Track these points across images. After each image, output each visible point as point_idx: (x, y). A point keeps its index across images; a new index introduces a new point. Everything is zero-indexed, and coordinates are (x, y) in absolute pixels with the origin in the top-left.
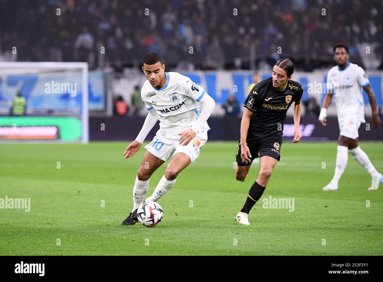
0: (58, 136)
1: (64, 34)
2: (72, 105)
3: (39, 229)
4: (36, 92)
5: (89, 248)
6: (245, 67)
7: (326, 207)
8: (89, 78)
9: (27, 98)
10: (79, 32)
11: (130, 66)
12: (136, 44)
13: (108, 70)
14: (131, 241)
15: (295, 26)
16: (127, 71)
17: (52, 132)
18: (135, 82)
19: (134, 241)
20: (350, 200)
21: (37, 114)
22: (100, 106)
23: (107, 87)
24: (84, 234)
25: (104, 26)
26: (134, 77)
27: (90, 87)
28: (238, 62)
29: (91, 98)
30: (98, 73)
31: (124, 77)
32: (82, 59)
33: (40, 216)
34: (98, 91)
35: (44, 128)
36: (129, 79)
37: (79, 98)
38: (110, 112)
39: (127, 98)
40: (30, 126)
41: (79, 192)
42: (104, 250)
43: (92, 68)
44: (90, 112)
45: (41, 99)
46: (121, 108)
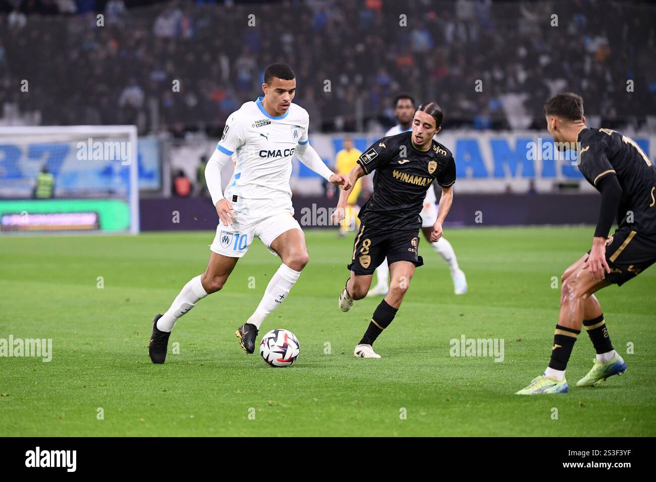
0: (98, 225)
1: (102, 88)
2: (116, 182)
3: (75, 352)
4: (68, 166)
5: (143, 375)
6: (349, 128)
7: (462, 315)
8: (139, 147)
9: (55, 174)
10: (124, 84)
11: (194, 130)
12: (201, 99)
13: (164, 135)
14: (199, 366)
15: (416, 73)
16: (190, 137)
17: (89, 220)
18: (200, 152)
19: (204, 366)
20: (494, 306)
21: (70, 196)
22: (154, 184)
23: (162, 159)
24: (136, 358)
25: (158, 76)
26: (199, 145)
27: (140, 158)
28: (339, 122)
29: (142, 173)
30: (151, 140)
31: (186, 145)
32: (129, 122)
33: (76, 334)
34: (151, 164)
35: (78, 214)
36: (192, 146)
37: (125, 173)
38: (167, 192)
39: (191, 173)
40: (59, 213)
41: (128, 300)
42: (163, 378)
43: (143, 133)
44: (142, 192)
45: (74, 176)
46: (183, 187)
